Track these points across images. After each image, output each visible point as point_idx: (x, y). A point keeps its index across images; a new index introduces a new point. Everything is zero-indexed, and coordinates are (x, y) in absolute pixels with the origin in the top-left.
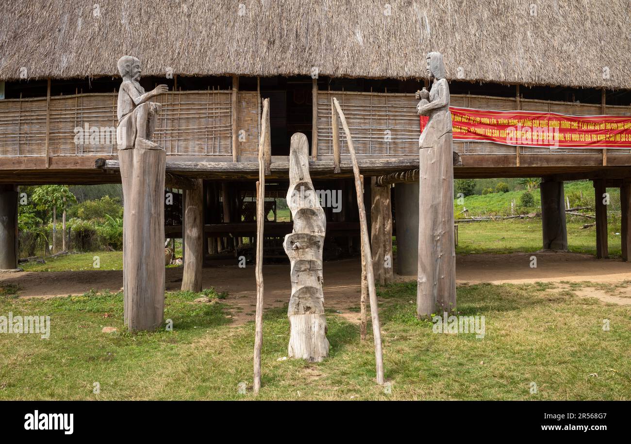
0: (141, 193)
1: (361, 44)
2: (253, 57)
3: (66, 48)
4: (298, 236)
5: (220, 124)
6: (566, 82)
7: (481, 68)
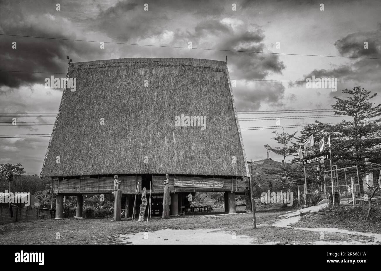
0: (118, 198)
1: (162, 167)
2: (140, 170)
3: (102, 168)
4: (142, 205)
5: (133, 184)
6: (203, 174)
7: (186, 172)
